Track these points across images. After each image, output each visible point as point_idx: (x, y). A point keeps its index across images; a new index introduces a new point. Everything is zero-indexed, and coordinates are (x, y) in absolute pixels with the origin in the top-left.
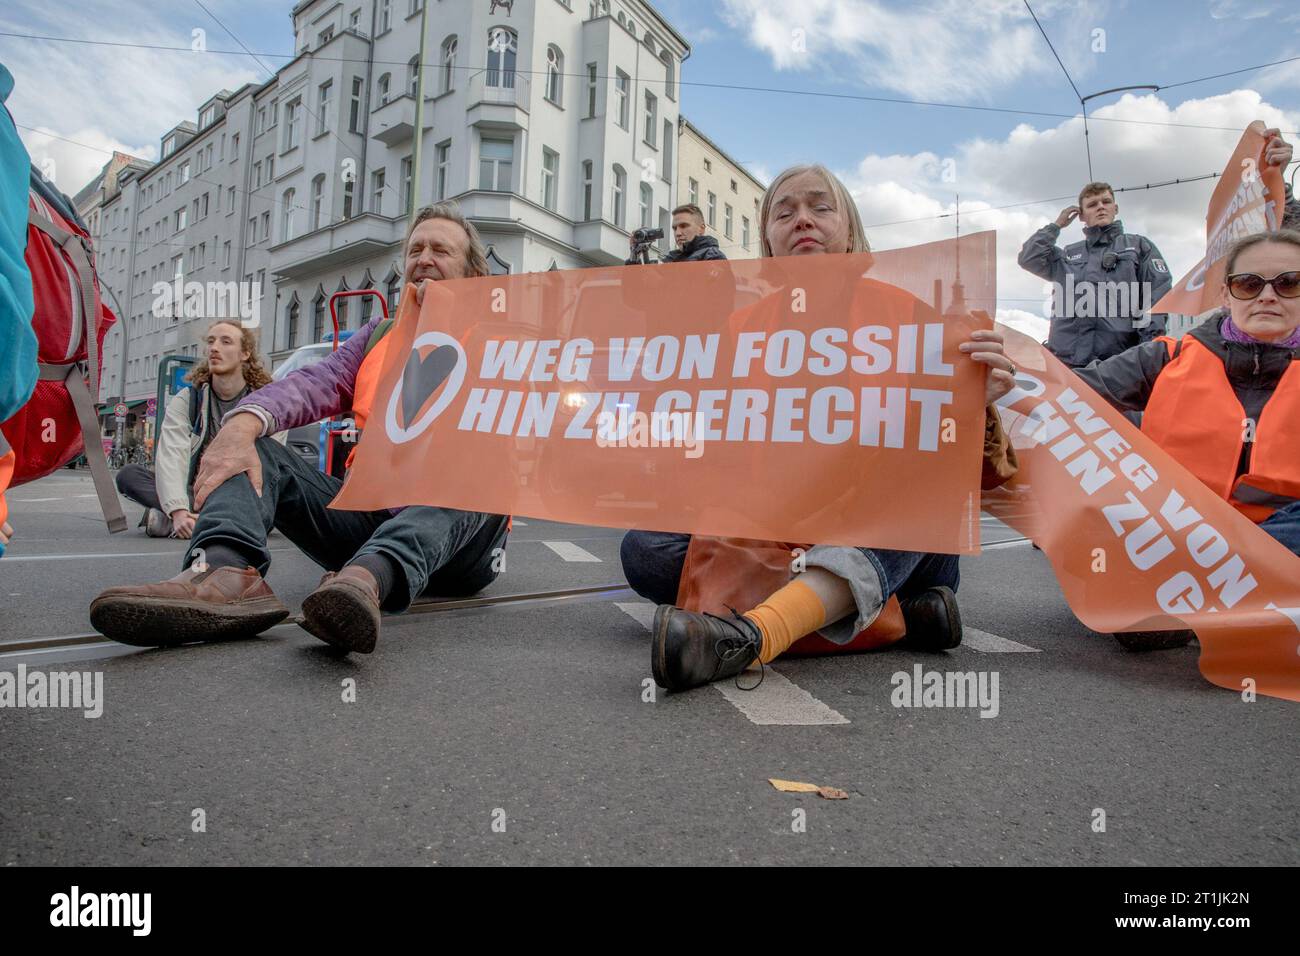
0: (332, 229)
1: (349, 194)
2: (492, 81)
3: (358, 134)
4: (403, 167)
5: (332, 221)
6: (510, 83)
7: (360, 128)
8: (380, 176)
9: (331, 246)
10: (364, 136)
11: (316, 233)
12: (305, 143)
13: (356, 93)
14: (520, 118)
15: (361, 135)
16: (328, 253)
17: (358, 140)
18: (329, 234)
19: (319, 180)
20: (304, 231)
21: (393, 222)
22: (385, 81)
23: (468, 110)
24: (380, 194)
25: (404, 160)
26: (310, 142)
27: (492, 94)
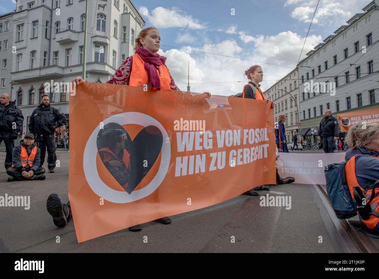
0: (40, 69)
1: (45, 58)
2: (98, 29)
3: (48, 39)
4: (66, 52)
5: (40, 66)
6: (104, 30)
7: (48, 37)
8: (56, 53)
9: (40, 74)
10: (50, 40)
11: (32, 70)
12: (27, 40)
13: (47, 26)
14: (108, 41)
15: (49, 39)
16: (39, 76)
17: (47, 41)
18: (39, 70)
19: (33, 53)
20: (28, 68)
21: (63, 68)
22: (58, 24)
23: (92, 37)
24: (56, 59)
25: (66, 49)
26: (29, 40)
27: (98, 33)
